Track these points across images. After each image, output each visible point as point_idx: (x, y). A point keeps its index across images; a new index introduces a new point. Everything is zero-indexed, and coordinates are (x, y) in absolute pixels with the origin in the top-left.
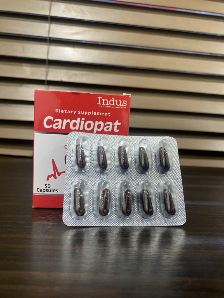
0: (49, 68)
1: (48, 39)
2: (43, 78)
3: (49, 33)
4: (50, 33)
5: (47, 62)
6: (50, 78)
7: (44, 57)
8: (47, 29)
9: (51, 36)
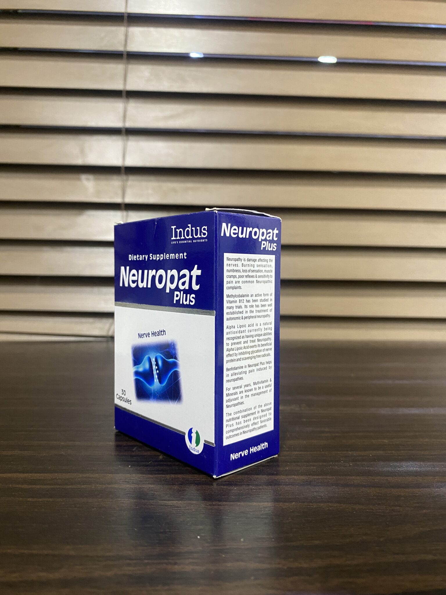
2: (118, 200)
5: (123, 171)
7: (117, 162)
8: (121, 114)
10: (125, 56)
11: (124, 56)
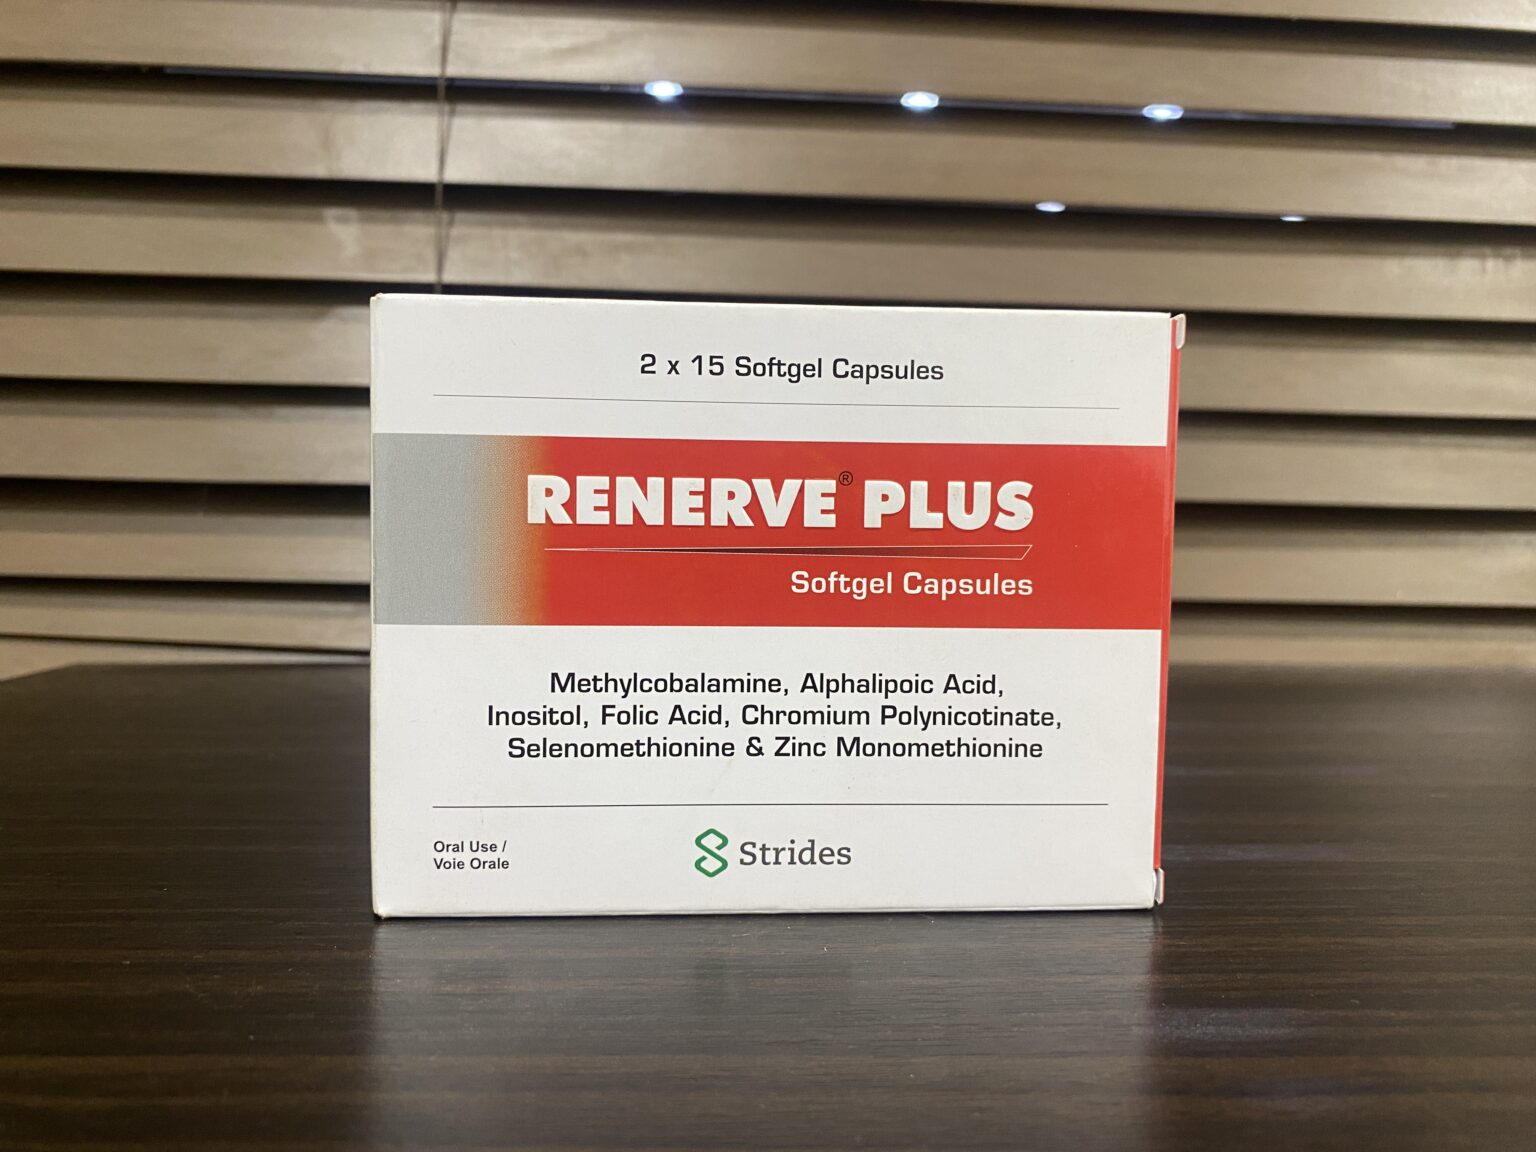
1: (444, 84)
3: (444, 61)
4: (451, 56)
5: (439, 195)
7: (423, 171)
8: (437, 40)
9: (455, 70)
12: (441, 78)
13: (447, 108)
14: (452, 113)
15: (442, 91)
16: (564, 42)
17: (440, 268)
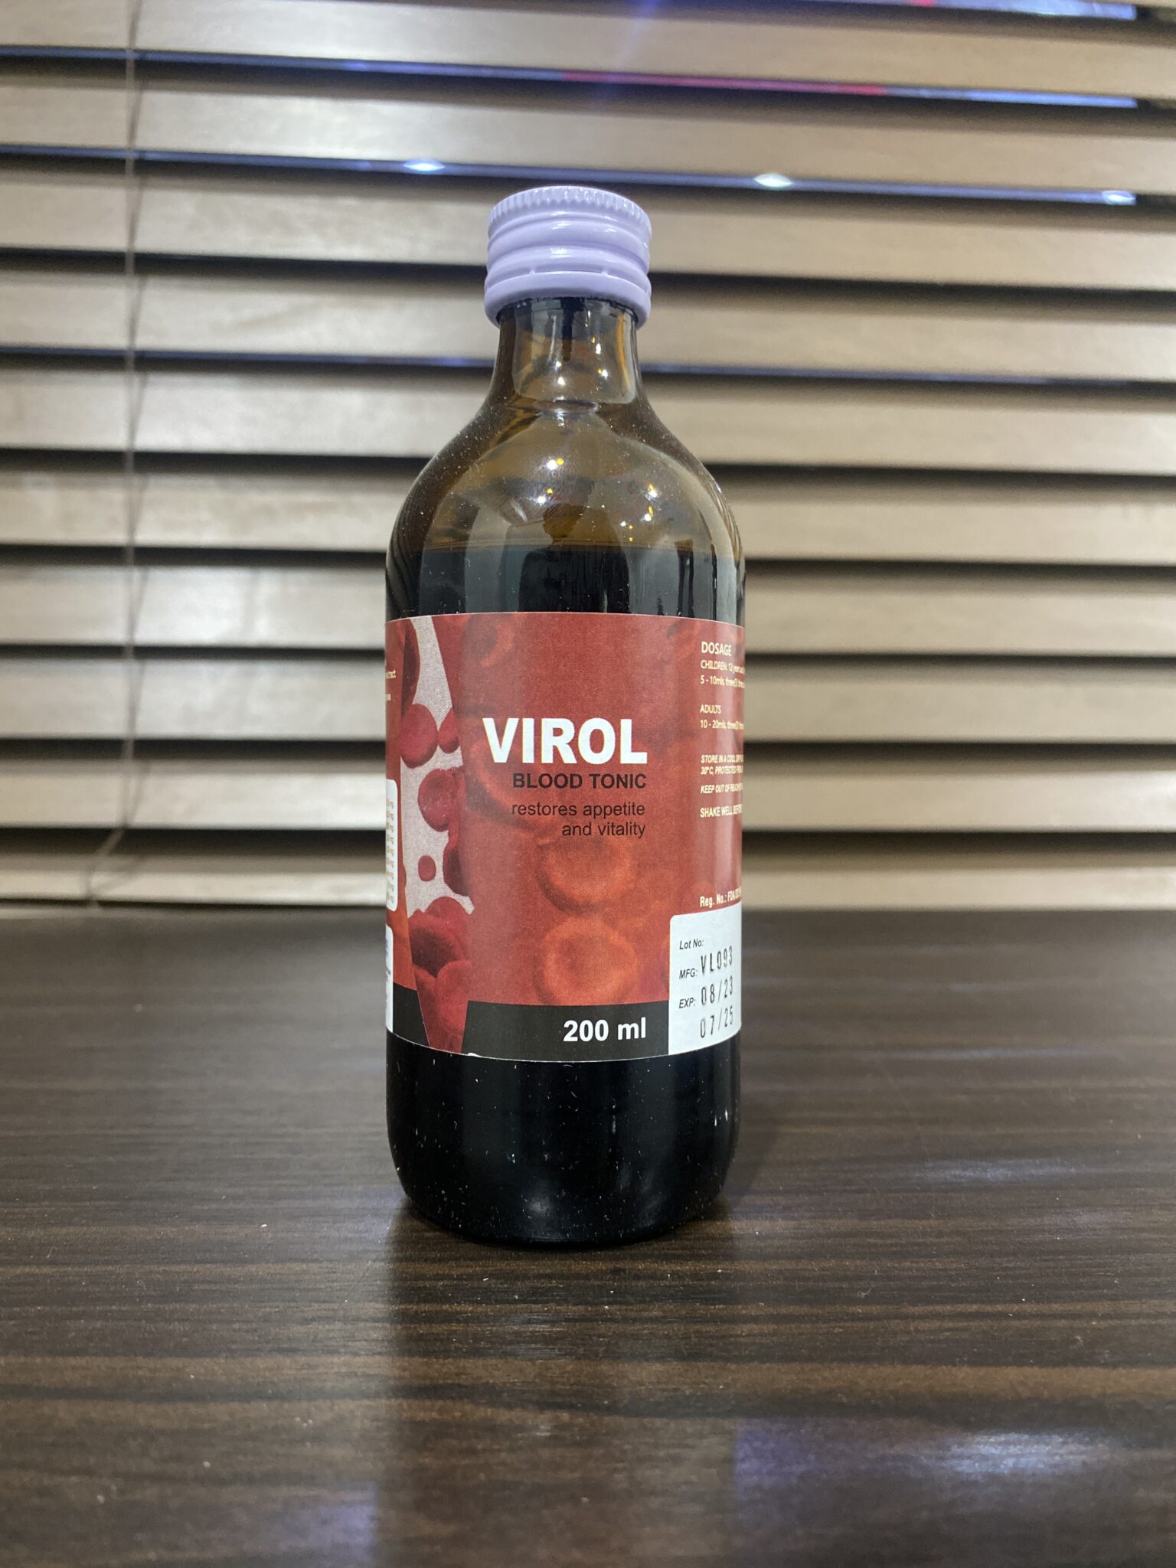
0: (143, 488)
1: (133, 356)
2: (116, 537)
3: (132, 333)
4: (140, 331)
6: (149, 535)
7: (115, 439)
9: (147, 341)
10: (129, 166)
11: (127, 164)
12: (130, 349)
13: (136, 379)
14: (144, 384)
15: (130, 364)
16: (247, 313)
17: (132, 530)
